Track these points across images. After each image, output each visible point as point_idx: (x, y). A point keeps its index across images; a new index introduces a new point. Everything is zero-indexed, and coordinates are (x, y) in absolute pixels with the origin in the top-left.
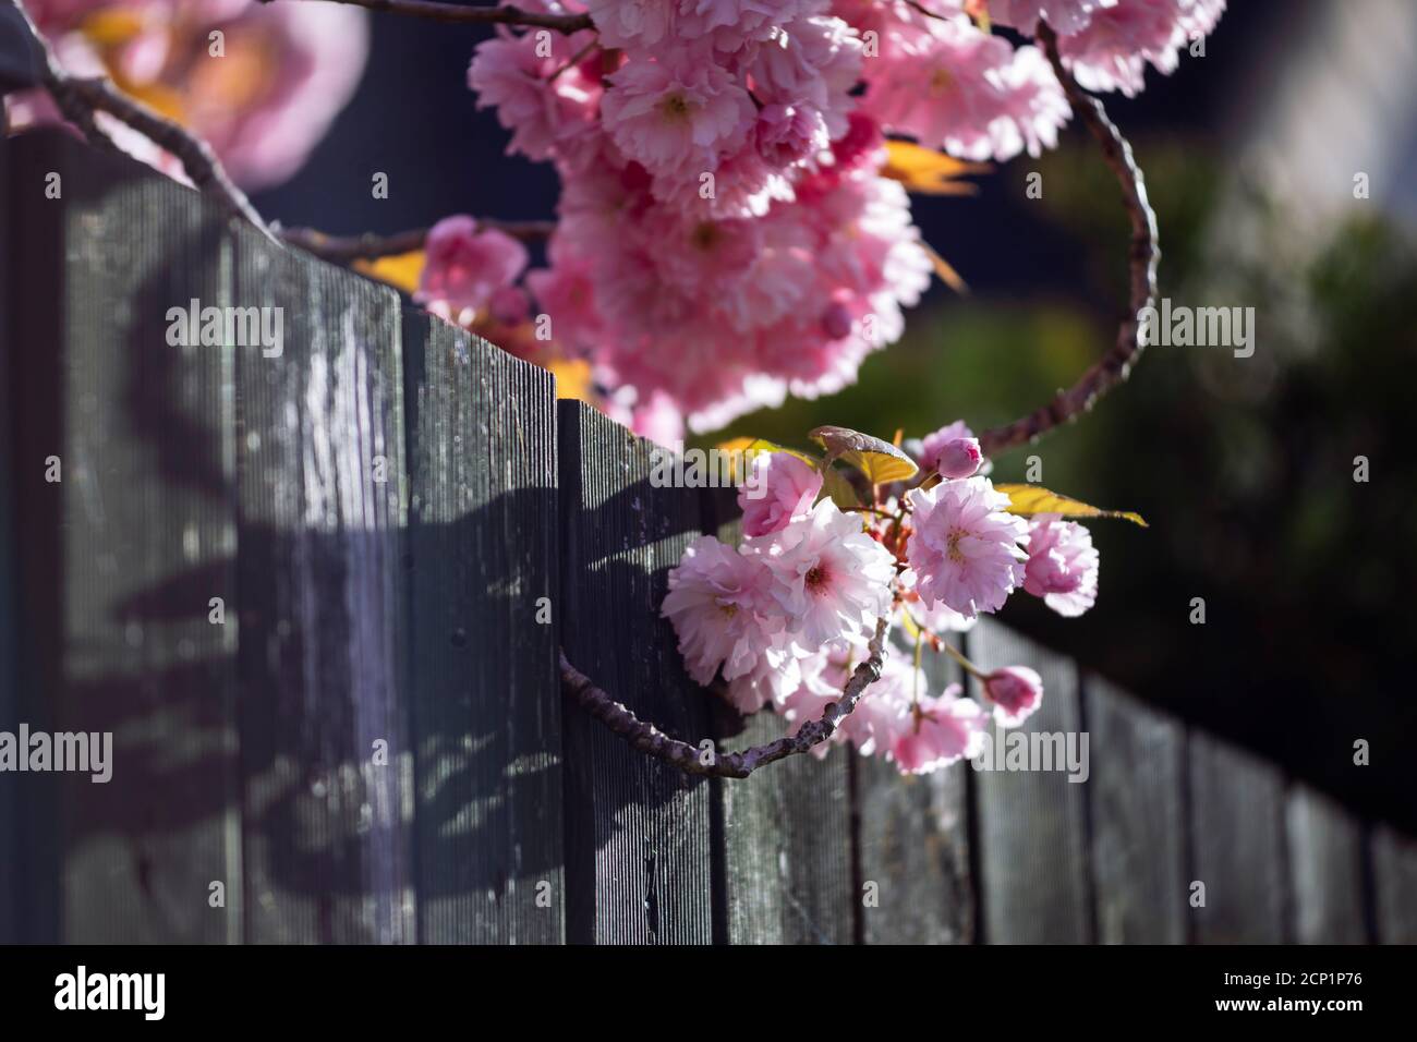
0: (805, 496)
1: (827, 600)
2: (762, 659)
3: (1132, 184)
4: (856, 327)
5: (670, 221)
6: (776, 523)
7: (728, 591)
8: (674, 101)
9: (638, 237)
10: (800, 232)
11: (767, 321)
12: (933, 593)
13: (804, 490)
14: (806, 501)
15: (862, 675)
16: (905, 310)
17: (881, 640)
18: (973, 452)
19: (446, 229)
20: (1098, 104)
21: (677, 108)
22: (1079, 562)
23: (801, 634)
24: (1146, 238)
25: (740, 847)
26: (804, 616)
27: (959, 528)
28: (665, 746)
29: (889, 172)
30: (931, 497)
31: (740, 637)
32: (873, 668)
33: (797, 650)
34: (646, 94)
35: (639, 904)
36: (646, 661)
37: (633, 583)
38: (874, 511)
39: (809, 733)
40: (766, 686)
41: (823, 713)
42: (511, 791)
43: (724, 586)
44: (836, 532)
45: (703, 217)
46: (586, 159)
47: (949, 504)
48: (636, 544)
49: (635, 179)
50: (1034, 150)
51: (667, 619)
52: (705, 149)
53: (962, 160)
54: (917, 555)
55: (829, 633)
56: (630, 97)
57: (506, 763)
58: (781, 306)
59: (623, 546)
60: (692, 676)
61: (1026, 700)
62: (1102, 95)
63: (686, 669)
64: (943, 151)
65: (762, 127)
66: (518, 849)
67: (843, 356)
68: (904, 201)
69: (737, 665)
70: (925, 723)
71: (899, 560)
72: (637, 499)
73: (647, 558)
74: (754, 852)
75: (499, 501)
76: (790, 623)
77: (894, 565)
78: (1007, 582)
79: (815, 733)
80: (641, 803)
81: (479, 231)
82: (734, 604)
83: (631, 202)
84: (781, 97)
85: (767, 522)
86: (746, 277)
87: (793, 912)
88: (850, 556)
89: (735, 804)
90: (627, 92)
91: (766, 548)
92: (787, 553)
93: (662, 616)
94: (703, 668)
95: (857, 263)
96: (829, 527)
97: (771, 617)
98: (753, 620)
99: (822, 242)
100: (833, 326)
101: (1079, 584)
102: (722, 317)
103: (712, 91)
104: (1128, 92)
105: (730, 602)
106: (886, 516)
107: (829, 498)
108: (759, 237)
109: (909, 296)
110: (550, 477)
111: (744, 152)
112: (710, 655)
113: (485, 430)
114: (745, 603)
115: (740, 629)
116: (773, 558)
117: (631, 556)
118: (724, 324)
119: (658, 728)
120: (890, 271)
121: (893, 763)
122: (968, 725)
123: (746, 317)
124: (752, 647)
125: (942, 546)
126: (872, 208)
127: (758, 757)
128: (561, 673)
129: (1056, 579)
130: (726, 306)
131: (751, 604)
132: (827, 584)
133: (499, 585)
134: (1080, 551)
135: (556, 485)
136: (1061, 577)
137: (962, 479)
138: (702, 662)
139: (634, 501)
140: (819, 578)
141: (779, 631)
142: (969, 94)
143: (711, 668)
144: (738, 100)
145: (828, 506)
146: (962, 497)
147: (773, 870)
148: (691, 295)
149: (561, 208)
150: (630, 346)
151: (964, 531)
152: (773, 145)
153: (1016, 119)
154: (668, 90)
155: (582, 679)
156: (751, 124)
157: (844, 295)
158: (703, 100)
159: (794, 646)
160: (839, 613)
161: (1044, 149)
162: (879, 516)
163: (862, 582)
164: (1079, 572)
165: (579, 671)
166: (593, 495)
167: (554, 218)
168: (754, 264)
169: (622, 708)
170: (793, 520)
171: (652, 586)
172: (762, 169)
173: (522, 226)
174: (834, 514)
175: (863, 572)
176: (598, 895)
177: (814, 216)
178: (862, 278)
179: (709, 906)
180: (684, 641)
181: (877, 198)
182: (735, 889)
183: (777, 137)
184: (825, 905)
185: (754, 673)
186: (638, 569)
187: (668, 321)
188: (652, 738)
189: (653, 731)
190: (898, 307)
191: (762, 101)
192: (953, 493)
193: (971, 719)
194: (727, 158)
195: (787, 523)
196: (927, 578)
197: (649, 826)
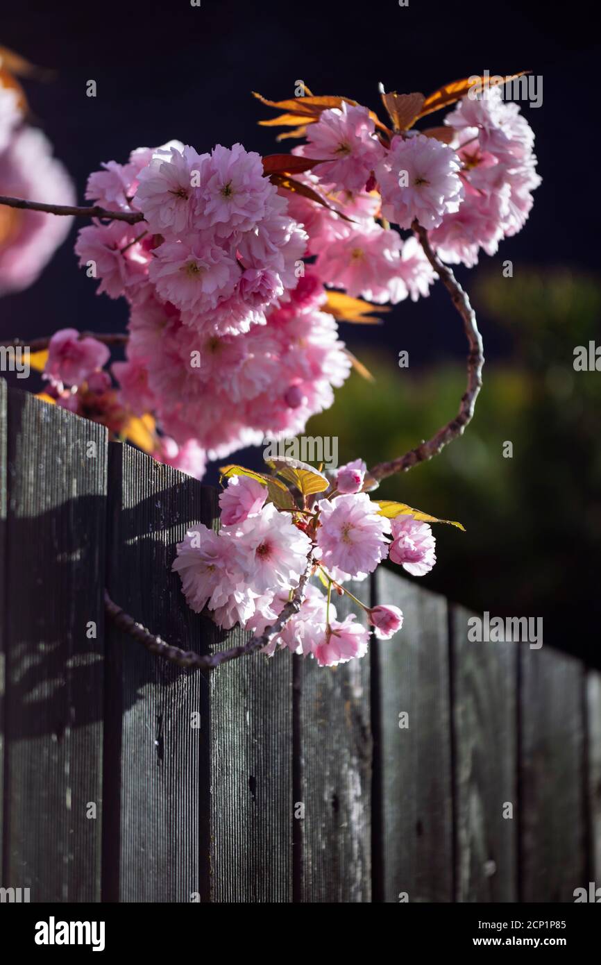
0: (258, 501)
1: (270, 564)
2: (231, 598)
3: (470, 319)
4: (305, 401)
5: (192, 335)
6: (239, 518)
7: (210, 557)
8: (192, 266)
9: (174, 345)
10: (271, 344)
11: (250, 396)
12: (332, 562)
13: (258, 497)
14: (257, 505)
15: (288, 609)
16: (335, 390)
17: (302, 588)
18: (357, 479)
19: (60, 336)
20: (451, 271)
21: (193, 271)
22: (424, 544)
23: (253, 584)
24: (477, 352)
25: (220, 708)
26: (255, 574)
27: (349, 524)
28: (166, 650)
29: (326, 309)
30: (333, 504)
31: (218, 585)
32: (295, 605)
33: (252, 594)
34: (174, 262)
35: (151, 743)
36: (161, 598)
37: (155, 551)
38: (302, 512)
39: (253, 644)
40: (235, 613)
41: (263, 631)
42: (70, 677)
43: (210, 555)
44: (276, 523)
45: (212, 334)
46: (142, 298)
47: (343, 510)
48: (157, 528)
49: (171, 311)
50: (415, 298)
51: (176, 572)
52: (210, 295)
53: (372, 303)
54: (323, 539)
55: (269, 583)
56: (166, 263)
57: (66, 660)
58: (259, 387)
59: (149, 529)
60: (190, 607)
61: (393, 625)
62: (453, 266)
63: (187, 603)
64: (361, 298)
65: (243, 282)
66: (73, 711)
67: (297, 418)
68: (336, 326)
69: (216, 601)
70: (333, 636)
71: (313, 542)
72: (159, 502)
73: (165, 536)
74: (228, 711)
75: (68, 503)
76: (246, 577)
77: (310, 544)
78: (377, 556)
79: (257, 644)
80: (155, 683)
81: (80, 338)
82: (213, 565)
83: (170, 324)
84: (256, 264)
85: (233, 517)
86: (237, 370)
87: (253, 747)
88: (282, 538)
89: (217, 683)
90: (162, 261)
91: (234, 533)
92: (246, 536)
93: (173, 571)
94: (197, 602)
95: (305, 363)
96: (271, 520)
97: (236, 574)
98: (225, 575)
99: (285, 350)
100: (291, 400)
101: (423, 557)
102: (223, 392)
103: (212, 260)
104: (469, 265)
105: (211, 564)
106: (309, 515)
107: (272, 503)
108: (245, 346)
109: (339, 383)
110: (102, 488)
111: (233, 297)
112: (200, 595)
113: (59, 461)
114: (220, 565)
115: (218, 579)
116: (238, 538)
117: (155, 536)
118: (225, 397)
119: (162, 638)
120: (325, 368)
121: (315, 660)
122: (358, 638)
123: (238, 394)
124: (225, 591)
125: (338, 534)
126: (315, 330)
127: (222, 657)
128: (105, 605)
129: (409, 554)
130: (226, 387)
131: (224, 565)
132: (270, 555)
133: (66, 554)
134: (425, 538)
135: (106, 493)
136: (412, 552)
137: (350, 495)
138: (195, 599)
139: (157, 502)
140: (265, 550)
141: (240, 582)
142: (373, 264)
143: (202, 602)
144: (229, 266)
145: (271, 508)
146: (350, 506)
147: (241, 721)
148: (205, 380)
149: (129, 327)
150: (169, 409)
151: (352, 525)
152: (250, 293)
153: (405, 280)
154: (187, 260)
155: (117, 609)
156: (238, 280)
157: (298, 381)
158: (208, 266)
159: (249, 591)
160: (276, 571)
161: (421, 296)
162: (305, 514)
163: (290, 554)
164: (424, 550)
165: (116, 603)
166: (129, 500)
167: (127, 332)
168: (242, 362)
169: (141, 627)
170: (250, 516)
171: (167, 552)
172: (245, 307)
173: (109, 336)
174: (274, 513)
175: (291, 548)
176: (124, 738)
177: (280, 334)
178: (308, 370)
179: (198, 744)
180: (185, 586)
181: (318, 324)
182: (216, 734)
183: (253, 287)
184: (274, 743)
185: (227, 605)
186: (160, 543)
187: (191, 394)
188: (158, 645)
189: (159, 640)
190: (331, 389)
191: (244, 266)
192: (346, 503)
193: (360, 635)
194: (224, 300)
195: (246, 518)
196: (329, 553)
197: (160, 697)
